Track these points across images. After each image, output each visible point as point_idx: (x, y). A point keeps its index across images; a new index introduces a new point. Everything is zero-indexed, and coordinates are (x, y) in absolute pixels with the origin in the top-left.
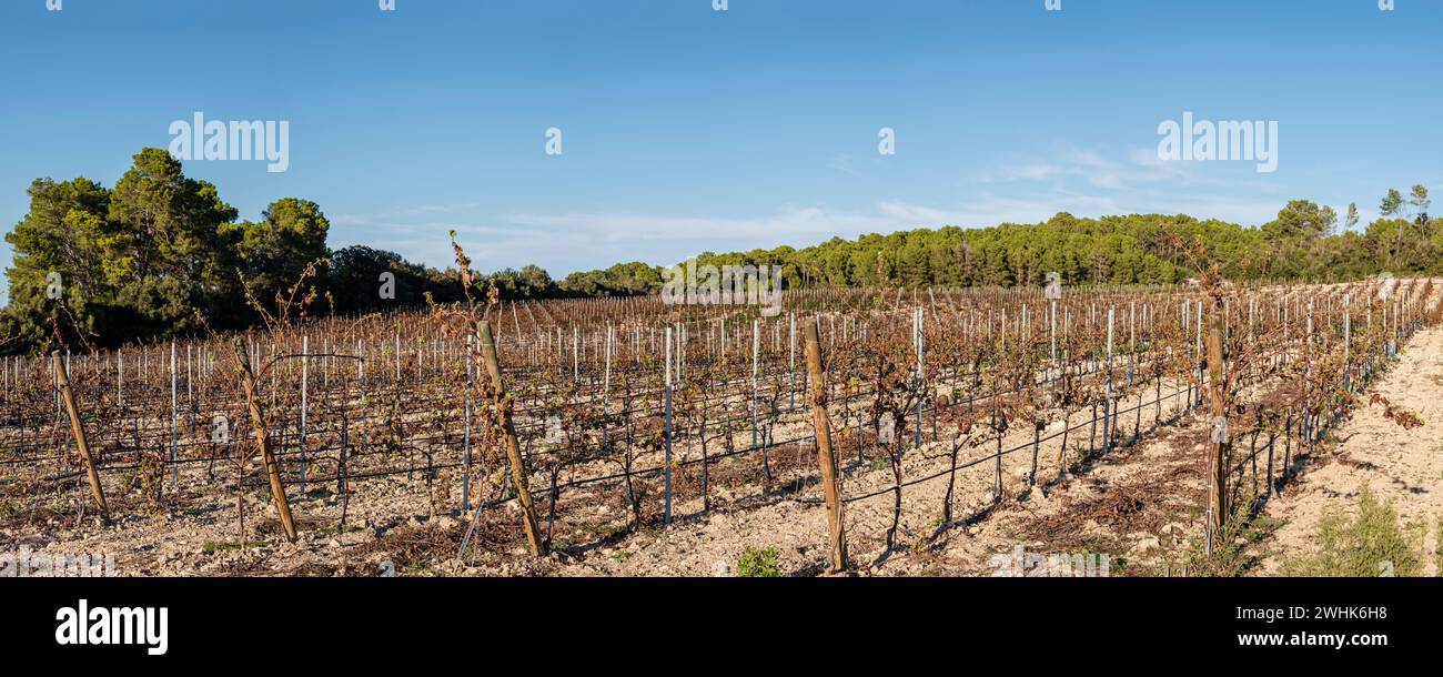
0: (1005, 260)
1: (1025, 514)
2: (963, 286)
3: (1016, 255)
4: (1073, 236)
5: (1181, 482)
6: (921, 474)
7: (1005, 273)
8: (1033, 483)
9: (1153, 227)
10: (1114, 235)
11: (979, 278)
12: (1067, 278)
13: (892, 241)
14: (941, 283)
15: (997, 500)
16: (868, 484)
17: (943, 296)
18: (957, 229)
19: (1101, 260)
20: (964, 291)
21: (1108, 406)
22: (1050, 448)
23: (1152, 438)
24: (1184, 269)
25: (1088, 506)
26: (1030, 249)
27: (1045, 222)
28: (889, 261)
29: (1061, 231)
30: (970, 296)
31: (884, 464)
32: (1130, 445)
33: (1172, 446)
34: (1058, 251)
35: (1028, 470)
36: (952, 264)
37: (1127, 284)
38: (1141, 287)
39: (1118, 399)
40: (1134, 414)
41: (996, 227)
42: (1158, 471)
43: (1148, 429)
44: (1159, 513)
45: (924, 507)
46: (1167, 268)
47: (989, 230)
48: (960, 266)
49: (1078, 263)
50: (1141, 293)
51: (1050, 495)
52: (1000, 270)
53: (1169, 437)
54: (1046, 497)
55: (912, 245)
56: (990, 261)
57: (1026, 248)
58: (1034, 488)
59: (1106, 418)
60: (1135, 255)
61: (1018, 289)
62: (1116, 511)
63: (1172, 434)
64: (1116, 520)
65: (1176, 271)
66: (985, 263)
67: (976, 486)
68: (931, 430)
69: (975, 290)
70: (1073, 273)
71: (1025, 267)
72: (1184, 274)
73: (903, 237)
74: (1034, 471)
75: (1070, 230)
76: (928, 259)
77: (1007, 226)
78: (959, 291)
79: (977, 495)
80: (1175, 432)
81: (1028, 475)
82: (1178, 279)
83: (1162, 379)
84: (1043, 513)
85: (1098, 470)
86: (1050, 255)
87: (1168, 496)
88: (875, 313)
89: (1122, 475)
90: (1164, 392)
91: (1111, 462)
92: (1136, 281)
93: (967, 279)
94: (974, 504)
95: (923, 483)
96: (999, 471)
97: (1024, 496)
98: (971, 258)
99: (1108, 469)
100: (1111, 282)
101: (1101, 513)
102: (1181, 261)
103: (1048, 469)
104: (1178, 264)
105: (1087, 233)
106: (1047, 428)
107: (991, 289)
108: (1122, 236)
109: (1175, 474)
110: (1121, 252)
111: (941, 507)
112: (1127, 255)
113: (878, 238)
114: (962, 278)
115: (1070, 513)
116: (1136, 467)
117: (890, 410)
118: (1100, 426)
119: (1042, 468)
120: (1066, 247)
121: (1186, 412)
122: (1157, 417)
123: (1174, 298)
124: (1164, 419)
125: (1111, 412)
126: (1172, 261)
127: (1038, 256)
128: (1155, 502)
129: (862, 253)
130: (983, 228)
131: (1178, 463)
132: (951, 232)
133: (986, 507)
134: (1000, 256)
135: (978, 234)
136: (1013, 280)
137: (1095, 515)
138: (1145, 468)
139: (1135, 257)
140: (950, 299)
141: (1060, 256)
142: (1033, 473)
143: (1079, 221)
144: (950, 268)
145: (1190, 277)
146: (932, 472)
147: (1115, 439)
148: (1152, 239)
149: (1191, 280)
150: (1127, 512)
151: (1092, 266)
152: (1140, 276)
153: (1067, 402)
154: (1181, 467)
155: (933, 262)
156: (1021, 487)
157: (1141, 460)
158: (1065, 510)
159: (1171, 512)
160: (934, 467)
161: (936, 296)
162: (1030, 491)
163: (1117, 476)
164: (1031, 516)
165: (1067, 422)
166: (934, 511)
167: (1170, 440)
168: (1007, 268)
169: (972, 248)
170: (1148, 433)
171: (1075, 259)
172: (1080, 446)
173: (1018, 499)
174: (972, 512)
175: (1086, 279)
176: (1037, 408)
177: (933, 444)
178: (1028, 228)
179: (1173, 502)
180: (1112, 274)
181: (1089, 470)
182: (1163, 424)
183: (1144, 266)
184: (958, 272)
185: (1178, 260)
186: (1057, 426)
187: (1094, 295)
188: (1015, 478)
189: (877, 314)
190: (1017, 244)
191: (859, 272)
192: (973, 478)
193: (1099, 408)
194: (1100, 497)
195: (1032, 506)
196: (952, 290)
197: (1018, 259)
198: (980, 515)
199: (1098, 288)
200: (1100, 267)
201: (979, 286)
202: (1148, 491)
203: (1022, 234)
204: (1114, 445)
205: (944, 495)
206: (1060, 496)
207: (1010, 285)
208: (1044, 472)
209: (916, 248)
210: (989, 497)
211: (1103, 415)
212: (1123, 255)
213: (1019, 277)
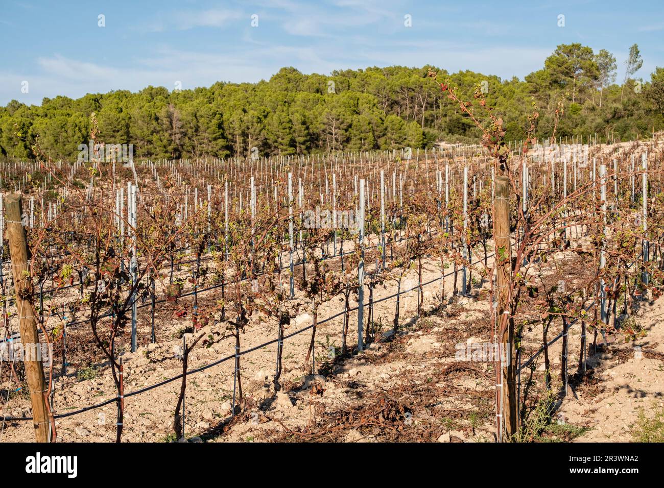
0: (220, 126)
1: (271, 425)
2: (170, 159)
3: (234, 119)
4: (300, 96)
5: (455, 383)
6: (139, 383)
7: (221, 142)
8: (277, 389)
9: (397, 82)
10: (349, 93)
11: (190, 148)
12: (295, 147)
13: (83, 105)
14: (144, 155)
15: (237, 410)
16: (76, 397)
17: (149, 171)
18: (161, 91)
19: (334, 123)
20: (173, 165)
21: (361, 293)
22: (296, 347)
23: (414, 331)
24: (433, 131)
25: (347, 413)
26: (251, 112)
27: (267, 80)
28: (80, 130)
29: (286, 90)
30: (181, 170)
31: (94, 372)
32: (389, 339)
33: (439, 340)
34: (284, 114)
35: (271, 372)
36: (157, 132)
37: (367, 150)
38: (384, 154)
39: (373, 285)
40: (391, 304)
41: (208, 87)
42: (425, 371)
43: (408, 320)
44: (432, 419)
45: (148, 423)
46: (413, 130)
47: (200, 91)
48: (167, 134)
49: (307, 128)
50: (384, 161)
51: (298, 402)
52: (215, 139)
53: (436, 329)
54: (294, 404)
55: (107, 108)
56: (202, 128)
57: (245, 111)
58: (279, 394)
59: (360, 309)
60: (375, 115)
61: (238, 161)
62: (381, 419)
63: (439, 325)
64: (383, 429)
65: (424, 134)
66: (196, 131)
67: (209, 394)
68: (147, 329)
69: (185, 163)
70: (302, 139)
71: (245, 135)
72: (434, 138)
73: (96, 100)
74: (279, 374)
75: (297, 89)
76: (127, 126)
77: (221, 85)
78: (166, 164)
79: (210, 404)
80: (441, 323)
81: (271, 379)
82: (426, 143)
83: (423, 261)
84: (292, 424)
85: (352, 371)
86: (274, 119)
87: (441, 399)
88: (65, 193)
89: (383, 375)
90: (426, 276)
91: (370, 360)
92: (376, 147)
93: (176, 150)
94: (208, 416)
95: (143, 394)
96: (238, 375)
97: (266, 405)
98: (179, 124)
99: (365, 369)
100: (347, 150)
101: (364, 422)
102: (429, 122)
103: (294, 372)
104: (425, 126)
105: (318, 91)
106: (292, 321)
107: (205, 161)
108: (358, 94)
109: (448, 373)
110: (358, 113)
111: (170, 422)
112: (366, 115)
113: (66, 102)
114: (170, 148)
115: (325, 423)
116: (399, 365)
117: (109, 304)
118: (354, 319)
119: (286, 371)
120: (292, 109)
121: (452, 299)
122: (420, 305)
123: (423, 166)
124: (427, 308)
125: (366, 301)
126: (419, 122)
127: (260, 121)
128: (427, 406)
129: (47, 120)
130: (193, 89)
131: (449, 360)
132: (155, 94)
133: (223, 419)
134: (215, 121)
135: (187, 96)
136: (230, 151)
137: (357, 424)
138: (410, 367)
139: (376, 119)
140: (156, 174)
141: (286, 120)
142: (277, 377)
143: (307, 77)
144: (155, 137)
145: (441, 140)
146: (154, 379)
147: (371, 331)
148: (394, 97)
149: (443, 145)
150: (394, 420)
151: (323, 131)
152: (381, 141)
153: (315, 290)
154: (455, 364)
155: (134, 130)
156: (262, 394)
157: (405, 357)
158: (319, 419)
159: (447, 418)
160: (156, 374)
161: (140, 171)
162: (274, 398)
163: (378, 378)
164: (280, 428)
165: (315, 314)
166: (160, 426)
167: (437, 333)
168: (223, 136)
169: (181, 113)
170: (409, 325)
171: (304, 123)
172: (331, 342)
173: (261, 408)
174: (206, 426)
175: (317, 146)
176: (280, 298)
177: (152, 346)
178: (246, 87)
179: (448, 407)
180: (348, 140)
181: (342, 371)
182: (425, 314)
183: (386, 129)
184: (165, 142)
185: (426, 120)
186: (303, 319)
187: (328, 165)
188: (255, 383)
189: (67, 193)
190: (234, 107)
191: (43, 144)
192: (204, 385)
193: (352, 296)
194: (358, 403)
195: (279, 416)
196: (158, 163)
197: (236, 125)
198: (216, 428)
199: (334, 157)
200: (334, 131)
201: (190, 157)
202: (417, 393)
203: (240, 95)
204: (370, 340)
205: (172, 407)
206: (310, 403)
207: (227, 156)
208: (289, 375)
209: (114, 114)
210: (226, 407)
211: (356, 305)
212: (360, 117)
213: (238, 147)
